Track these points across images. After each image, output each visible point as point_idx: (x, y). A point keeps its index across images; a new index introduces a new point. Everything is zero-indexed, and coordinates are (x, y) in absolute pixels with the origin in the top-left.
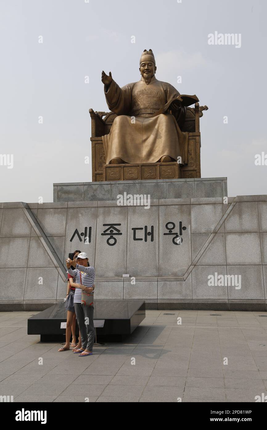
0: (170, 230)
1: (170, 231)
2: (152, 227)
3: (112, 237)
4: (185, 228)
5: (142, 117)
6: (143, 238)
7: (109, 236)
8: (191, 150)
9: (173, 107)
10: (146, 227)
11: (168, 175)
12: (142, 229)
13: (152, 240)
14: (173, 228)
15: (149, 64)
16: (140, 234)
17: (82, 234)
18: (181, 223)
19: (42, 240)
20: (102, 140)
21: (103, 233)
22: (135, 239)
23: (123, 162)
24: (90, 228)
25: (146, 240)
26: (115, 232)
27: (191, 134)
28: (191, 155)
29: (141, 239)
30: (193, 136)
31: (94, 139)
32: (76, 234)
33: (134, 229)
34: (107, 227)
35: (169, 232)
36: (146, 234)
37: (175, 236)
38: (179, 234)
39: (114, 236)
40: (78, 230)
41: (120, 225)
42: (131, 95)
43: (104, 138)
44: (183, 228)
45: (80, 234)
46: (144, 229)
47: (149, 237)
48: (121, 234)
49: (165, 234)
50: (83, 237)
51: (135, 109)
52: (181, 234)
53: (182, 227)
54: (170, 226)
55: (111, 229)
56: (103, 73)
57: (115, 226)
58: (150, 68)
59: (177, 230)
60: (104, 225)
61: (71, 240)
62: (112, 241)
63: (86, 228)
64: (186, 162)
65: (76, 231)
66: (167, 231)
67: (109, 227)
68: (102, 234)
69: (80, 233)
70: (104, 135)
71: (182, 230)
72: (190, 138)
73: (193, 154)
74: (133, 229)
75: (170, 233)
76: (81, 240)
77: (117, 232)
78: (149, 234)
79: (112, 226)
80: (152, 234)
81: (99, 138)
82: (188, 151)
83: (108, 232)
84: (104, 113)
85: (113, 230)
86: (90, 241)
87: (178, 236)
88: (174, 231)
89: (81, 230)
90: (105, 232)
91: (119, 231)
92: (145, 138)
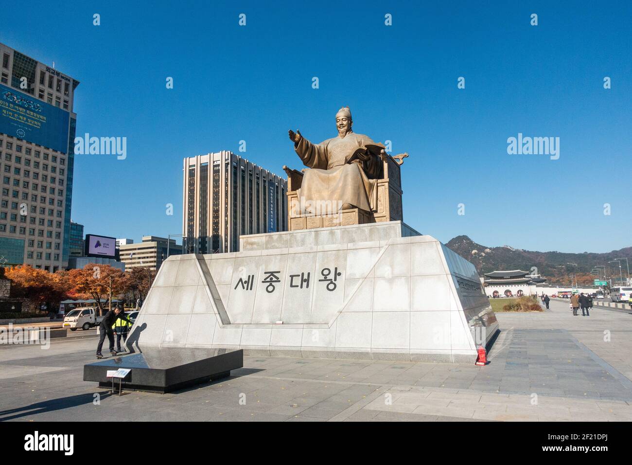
0: (326, 276)
1: (325, 278)
2: (309, 274)
3: (271, 285)
4: (339, 274)
6: (300, 285)
7: (268, 284)
10: (303, 274)
11: (348, 222)
12: (299, 276)
13: (308, 286)
14: (328, 275)
15: (344, 120)
16: (297, 281)
17: (245, 282)
18: (336, 269)
20: (297, 194)
22: (292, 286)
24: (253, 276)
25: (301, 287)
26: (274, 279)
29: (297, 286)
30: (382, 183)
32: (240, 283)
33: (292, 277)
34: (268, 275)
36: (303, 280)
37: (330, 282)
38: (333, 280)
39: (273, 284)
40: (242, 278)
41: (279, 272)
42: (326, 150)
43: (299, 192)
44: (337, 274)
45: (243, 282)
46: (301, 276)
47: (305, 284)
48: (279, 281)
49: (320, 281)
50: (245, 285)
51: (330, 162)
52: (335, 280)
53: (338, 272)
54: (326, 272)
55: (271, 277)
57: (274, 274)
58: (344, 123)
59: (332, 276)
60: (265, 273)
61: (235, 289)
62: (270, 288)
63: (249, 276)
64: (375, 209)
65: (241, 280)
66: (322, 278)
67: (270, 274)
68: (263, 282)
70: (298, 189)
71: (337, 276)
74: (290, 276)
75: (326, 279)
76: (244, 288)
77: (276, 280)
78: (305, 281)
79: (272, 273)
80: (307, 281)
82: (377, 197)
83: (268, 280)
85: (273, 277)
86: (251, 289)
87: (332, 283)
88: (329, 277)
89: (245, 279)
90: (265, 279)
91: (278, 278)
92: (330, 188)
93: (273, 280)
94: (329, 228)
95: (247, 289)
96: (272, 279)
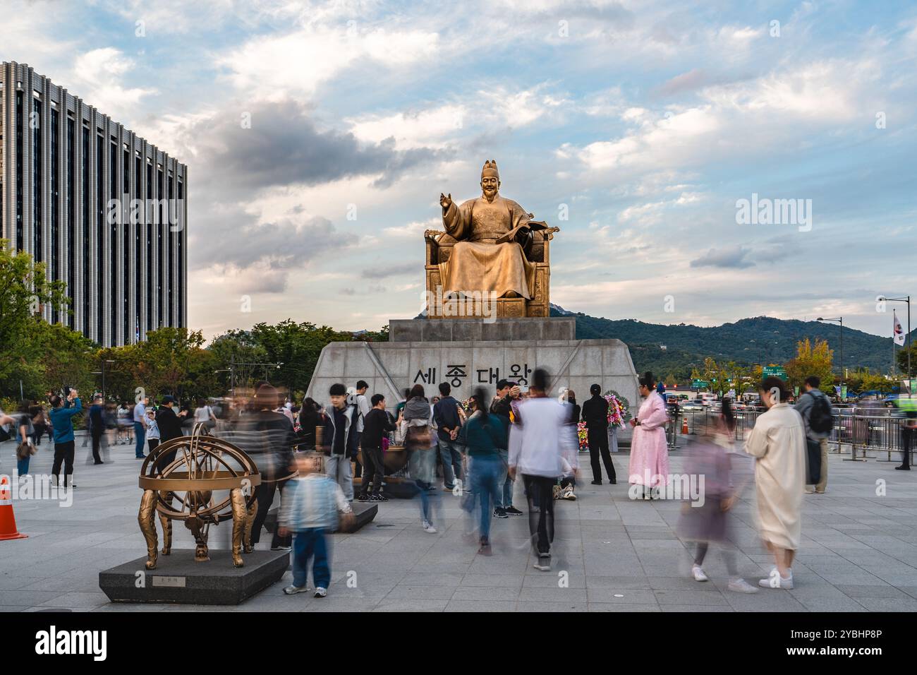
0: (516, 373)
1: (516, 374)
2: (497, 369)
3: (456, 379)
5: (483, 242)
6: (488, 380)
7: (453, 378)
8: (539, 283)
9: (520, 236)
10: (491, 369)
11: (513, 312)
12: (487, 371)
14: (518, 371)
15: (492, 180)
16: (485, 376)
17: (426, 375)
18: (526, 365)
19: (387, 379)
20: (438, 269)
22: (480, 381)
24: (434, 369)
25: (491, 383)
26: (459, 373)
27: (539, 264)
28: (538, 287)
29: (486, 381)
30: (541, 267)
31: (429, 267)
32: (420, 376)
33: (479, 371)
34: (452, 369)
35: (514, 374)
36: (491, 376)
37: (520, 378)
38: (524, 377)
39: (458, 378)
40: (422, 370)
41: (464, 366)
42: (472, 215)
43: (441, 267)
46: (489, 372)
48: (466, 376)
50: (427, 379)
51: (475, 231)
52: (526, 376)
53: (528, 369)
54: (515, 369)
55: (456, 370)
56: (442, 196)
57: (459, 368)
58: (494, 184)
59: (521, 373)
60: (449, 366)
62: (456, 383)
63: (430, 369)
64: (533, 296)
65: (420, 373)
66: (512, 374)
67: (454, 368)
68: (446, 376)
69: (424, 374)
70: (441, 263)
71: (527, 372)
74: (477, 371)
75: (516, 376)
77: (462, 374)
78: (494, 376)
79: (456, 367)
81: (435, 266)
82: (535, 283)
83: (453, 373)
84: (437, 232)
85: (458, 371)
86: (434, 383)
87: (522, 379)
88: (519, 374)
89: (425, 372)
90: (449, 373)
91: (463, 372)
92: (487, 269)
95: (429, 383)
96: (456, 373)
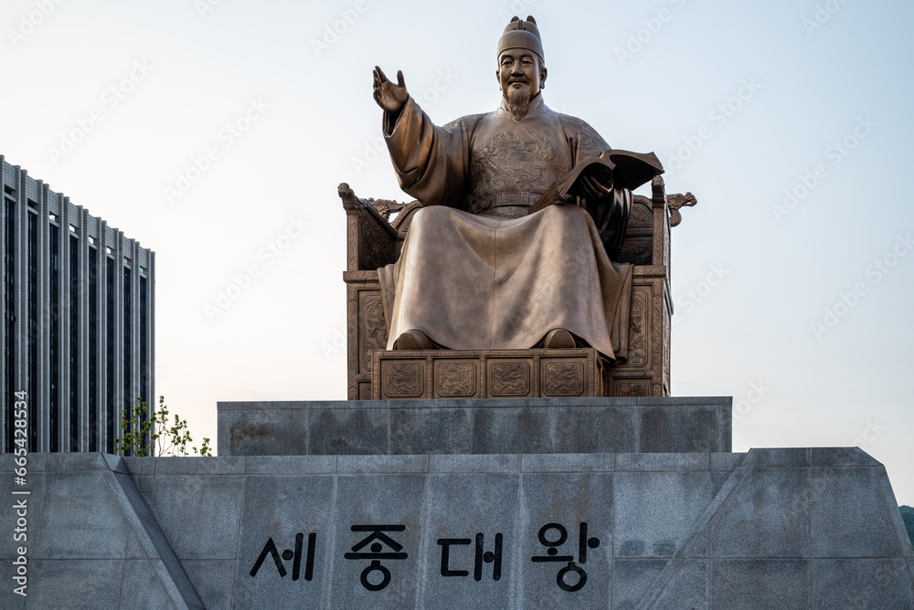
0: (552, 547)
1: (552, 551)
2: (499, 538)
3: (376, 565)
4: (595, 543)
6: (471, 569)
7: (368, 563)
8: (639, 318)
9: (589, 188)
10: (480, 536)
11: (564, 387)
12: (467, 541)
13: (497, 575)
14: (561, 541)
15: (525, 60)
16: (463, 558)
17: (287, 554)
18: (583, 527)
20: (377, 281)
21: (351, 552)
22: (445, 571)
23: (434, 345)
24: (313, 537)
25: (478, 577)
26: (386, 549)
27: (640, 270)
28: (638, 331)
29: (465, 573)
30: (644, 276)
31: (354, 277)
32: (269, 554)
33: (445, 544)
34: (364, 535)
35: (549, 552)
36: (481, 557)
37: (565, 564)
38: (576, 560)
39: (384, 562)
40: (275, 541)
41: (401, 528)
42: (470, 150)
43: (384, 276)
44: (588, 542)
45: (280, 553)
46: (473, 543)
47: (488, 569)
48: (404, 556)
49: (535, 560)
50: (288, 565)
51: (478, 189)
52: (583, 559)
53: (588, 537)
54: (552, 535)
55: (376, 541)
56: (379, 76)
57: (386, 533)
58: (527, 70)
59: (570, 548)
60: (355, 528)
61: (253, 573)
62: (376, 577)
63: (300, 537)
64: (624, 353)
65: (270, 546)
66: (542, 551)
67: (369, 533)
68: (348, 556)
69: (280, 550)
70: (383, 267)
71: (588, 548)
72: (638, 281)
73: (643, 329)
74: (440, 542)
75: (552, 557)
76: (282, 572)
77: (393, 551)
78: (489, 558)
79: (378, 530)
80: (496, 559)
81: (368, 274)
82: (630, 319)
83: (367, 549)
84: (394, 203)
85: (381, 542)
86: (308, 577)
87: (571, 567)
88: (562, 551)
89: (285, 543)
90: (356, 548)
91: (397, 546)
92: (500, 273)
93: (383, 551)
94: (519, 400)
95: (295, 577)
96: (376, 547)
